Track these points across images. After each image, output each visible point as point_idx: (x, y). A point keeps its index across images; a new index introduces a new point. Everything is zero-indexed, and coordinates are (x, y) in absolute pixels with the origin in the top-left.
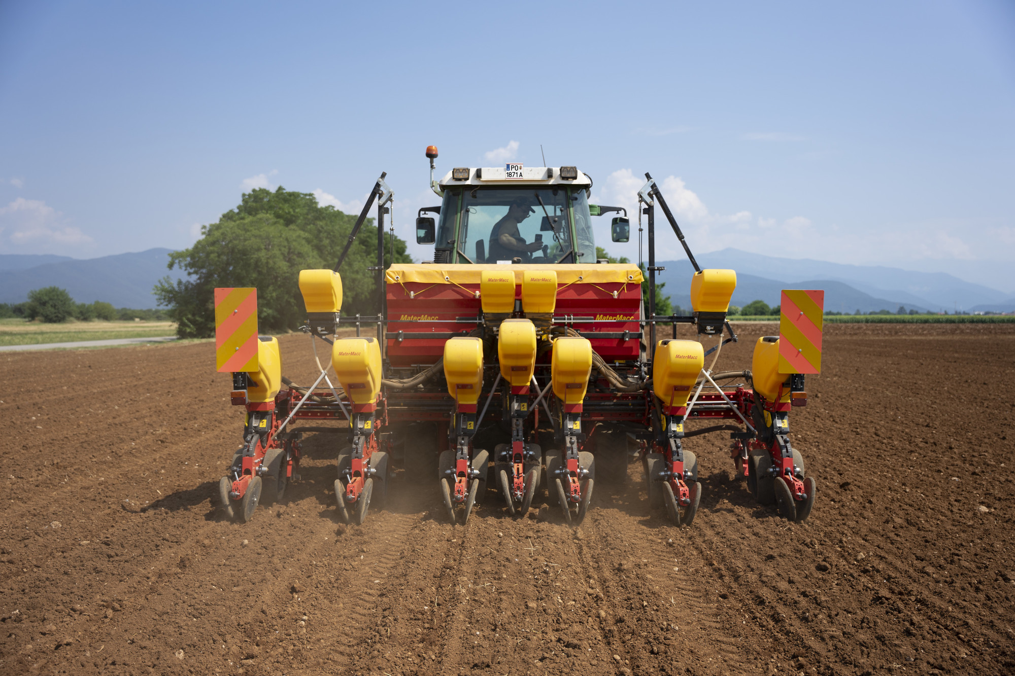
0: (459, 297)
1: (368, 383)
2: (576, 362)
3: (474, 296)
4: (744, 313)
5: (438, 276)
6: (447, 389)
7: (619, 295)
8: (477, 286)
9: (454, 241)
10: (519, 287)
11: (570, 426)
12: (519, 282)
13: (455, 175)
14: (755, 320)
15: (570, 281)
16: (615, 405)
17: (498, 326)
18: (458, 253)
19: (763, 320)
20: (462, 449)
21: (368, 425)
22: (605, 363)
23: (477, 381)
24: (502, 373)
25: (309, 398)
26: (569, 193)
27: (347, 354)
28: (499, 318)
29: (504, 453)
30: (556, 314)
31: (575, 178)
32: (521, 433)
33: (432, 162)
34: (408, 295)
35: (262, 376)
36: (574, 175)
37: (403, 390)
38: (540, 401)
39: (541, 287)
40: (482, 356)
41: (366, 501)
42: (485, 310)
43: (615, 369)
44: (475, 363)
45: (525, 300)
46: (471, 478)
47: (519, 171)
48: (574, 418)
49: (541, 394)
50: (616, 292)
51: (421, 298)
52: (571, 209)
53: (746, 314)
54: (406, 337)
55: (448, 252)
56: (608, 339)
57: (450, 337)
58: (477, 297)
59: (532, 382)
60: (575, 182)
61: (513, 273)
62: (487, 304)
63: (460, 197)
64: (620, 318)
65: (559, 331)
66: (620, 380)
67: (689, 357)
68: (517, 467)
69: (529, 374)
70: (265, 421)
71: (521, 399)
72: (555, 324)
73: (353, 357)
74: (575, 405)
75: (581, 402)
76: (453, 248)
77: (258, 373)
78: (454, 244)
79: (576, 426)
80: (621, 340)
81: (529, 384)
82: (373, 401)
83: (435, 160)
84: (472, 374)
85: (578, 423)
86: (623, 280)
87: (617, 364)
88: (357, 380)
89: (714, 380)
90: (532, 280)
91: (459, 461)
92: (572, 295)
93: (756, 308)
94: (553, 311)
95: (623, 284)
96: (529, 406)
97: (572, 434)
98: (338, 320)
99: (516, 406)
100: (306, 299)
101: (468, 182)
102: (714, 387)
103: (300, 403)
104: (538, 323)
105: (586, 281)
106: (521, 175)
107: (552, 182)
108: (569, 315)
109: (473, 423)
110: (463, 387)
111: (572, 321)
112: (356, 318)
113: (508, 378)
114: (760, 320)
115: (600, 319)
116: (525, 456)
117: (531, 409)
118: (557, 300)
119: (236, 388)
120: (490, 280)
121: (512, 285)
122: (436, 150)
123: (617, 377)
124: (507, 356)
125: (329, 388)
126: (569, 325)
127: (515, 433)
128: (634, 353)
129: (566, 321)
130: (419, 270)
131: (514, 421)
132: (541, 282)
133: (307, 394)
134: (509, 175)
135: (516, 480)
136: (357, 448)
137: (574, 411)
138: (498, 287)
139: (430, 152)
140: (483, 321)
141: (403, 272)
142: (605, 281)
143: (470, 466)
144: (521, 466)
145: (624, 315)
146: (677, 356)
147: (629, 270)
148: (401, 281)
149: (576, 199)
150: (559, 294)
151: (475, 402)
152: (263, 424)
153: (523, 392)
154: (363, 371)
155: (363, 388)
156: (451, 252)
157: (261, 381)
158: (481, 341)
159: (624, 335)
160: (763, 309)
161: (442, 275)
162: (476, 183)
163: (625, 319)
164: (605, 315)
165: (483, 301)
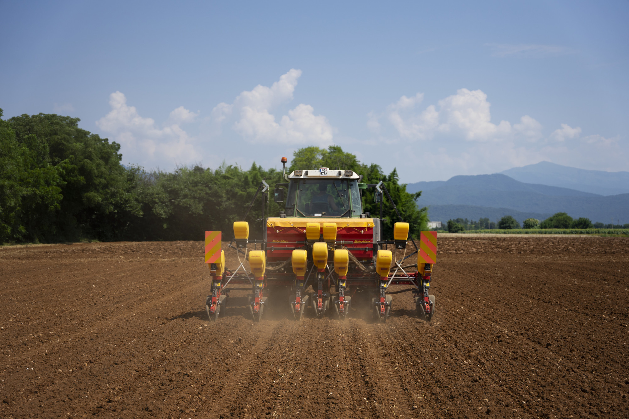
0: (297, 233)
1: (262, 268)
2: (342, 259)
3: (304, 232)
4: (543, 226)
5: (288, 224)
6: (292, 270)
7: (364, 232)
8: (305, 228)
9: (295, 204)
10: (321, 228)
11: (341, 285)
12: (322, 227)
13: (296, 173)
14: (550, 233)
15: (343, 226)
16: (364, 278)
17: (313, 245)
18: (296, 210)
19: (559, 233)
20: (298, 293)
21: (261, 285)
22: (357, 261)
23: (304, 266)
24: (314, 264)
25: (235, 275)
26: (349, 182)
27: (255, 256)
28: (314, 242)
29: (315, 295)
30: (337, 240)
31: (352, 175)
32: (321, 287)
33: (284, 165)
34: (276, 232)
35: (220, 265)
36: (351, 174)
37: (275, 271)
38: (330, 276)
39: (331, 230)
40: (306, 257)
41: (261, 313)
42: (308, 238)
43: (363, 263)
44: (304, 260)
45: (324, 234)
46: (301, 305)
47: (325, 172)
48: (343, 281)
49: (331, 273)
50: (362, 231)
51: (281, 233)
52: (350, 190)
53: (545, 227)
54: (275, 249)
55: (292, 209)
56: (360, 250)
57: (294, 249)
58: (305, 233)
59: (326, 267)
60: (352, 177)
61: (319, 224)
62: (309, 236)
63: (298, 183)
64: (364, 242)
65: (339, 247)
66: (364, 267)
67: (386, 256)
68: (320, 300)
69: (325, 264)
70: (219, 284)
71: (322, 274)
72: (336, 244)
73: (257, 257)
74: (343, 276)
75: (346, 275)
76: (294, 207)
77: (219, 264)
78: (294, 206)
79: (344, 284)
80: (365, 251)
81: (325, 268)
82: (263, 276)
83: (286, 164)
84: (303, 263)
85: (345, 283)
86: (365, 226)
87: (364, 261)
88: (258, 267)
89: (403, 268)
90: (327, 227)
91: (297, 298)
92: (344, 232)
93: (559, 221)
94: (335, 239)
95: (365, 228)
96: (325, 278)
97: (342, 288)
98: (247, 242)
99: (320, 277)
100: (235, 233)
101: (302, 177)
102: (403, 271)
103: (232, 277)
104: (329, 244)
105: (350, 226)
106: (326, 174)
107: (341, 177)
108: (343, 241)
109: (302, 284)
110: (299, 269)
111: (344, 243)
112: (255, 241)
113: (316, 265)
114: (556, 233)
115: (356, 242)
116: (323, 296)
117: (326, 279)
118: (337, 234)
119: (212, 270)
120: (310, 227)
121: (319, 228)
122: (286, 159)
123: (363, 266)
124: (316, 256)
125: (244, 271)
126: (343, 245)
127: (319, 287)
128: (370, 257)
129: (341, 243)
130: (281, 221)
131: (319, 282)
132: (330, 227)
133: (235, 273)
134: (321, 173)
135: (319, 304)
136: (257, 294)
137: (343, 279)
138: (313, 230)
139: (283, 160)
140: (307, 243)
141: (274, 223)
142: (358, 226)
143: (301, 300)
144: (321, 299)
145: (366, 241)
146: (381, 256)
147: (368, 222)
148: (273, 226)
149: (352, 185)
150: (337, 232)
151: (303, 275)
152: (219, 285)
153: (323, 271)
154: (260, 263)
155: (260, 270)
156: (294, 209)
157: (220, 267)
158: (306, 251)
159: (366, 249)
160: (566, 221)
161: (290, 223)
162: (306, 177)
163: (367, 242)
164: (358, 240)
165: (307, 234)
